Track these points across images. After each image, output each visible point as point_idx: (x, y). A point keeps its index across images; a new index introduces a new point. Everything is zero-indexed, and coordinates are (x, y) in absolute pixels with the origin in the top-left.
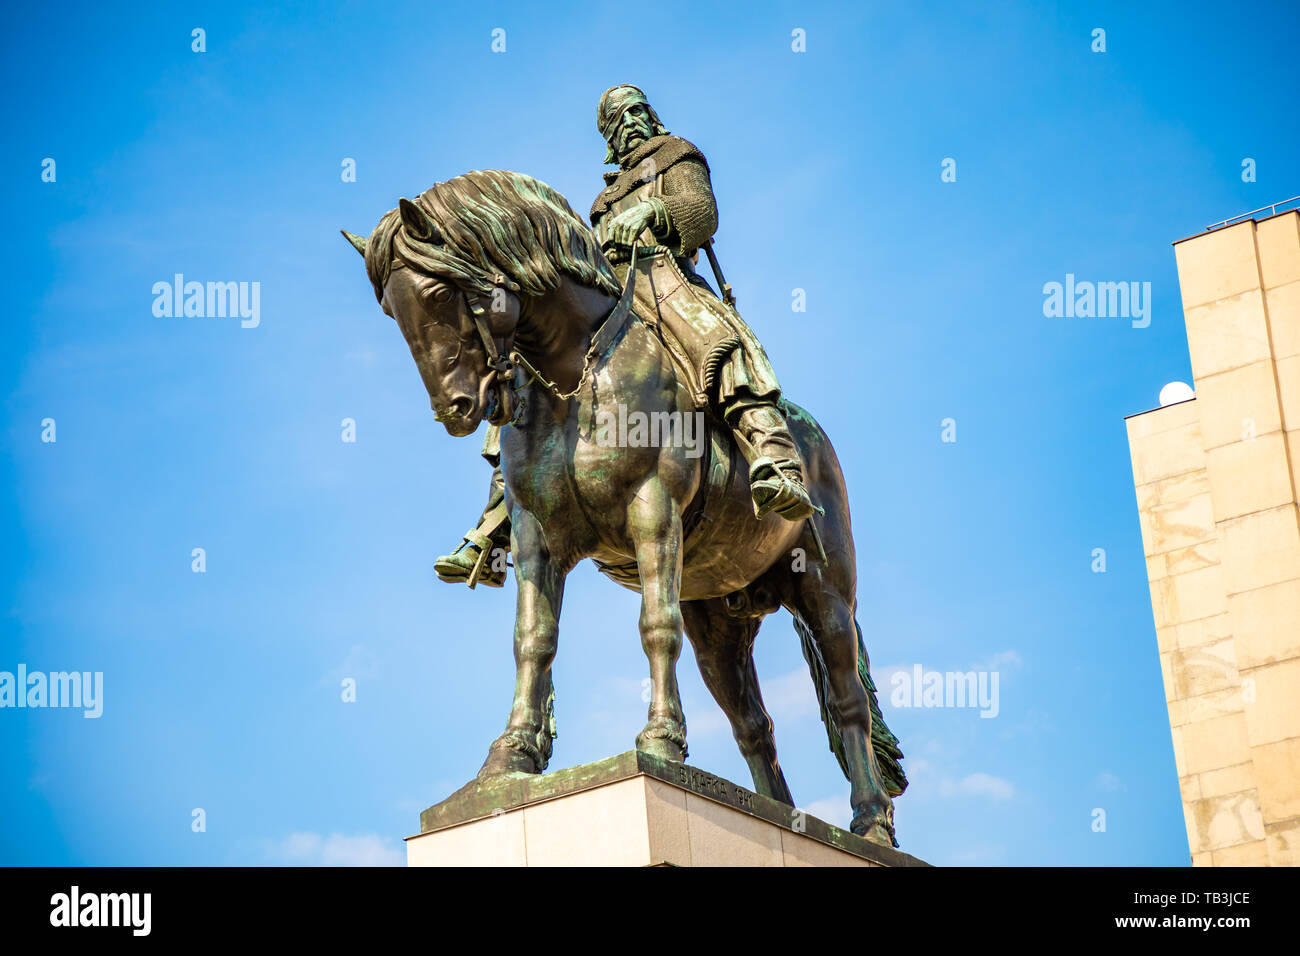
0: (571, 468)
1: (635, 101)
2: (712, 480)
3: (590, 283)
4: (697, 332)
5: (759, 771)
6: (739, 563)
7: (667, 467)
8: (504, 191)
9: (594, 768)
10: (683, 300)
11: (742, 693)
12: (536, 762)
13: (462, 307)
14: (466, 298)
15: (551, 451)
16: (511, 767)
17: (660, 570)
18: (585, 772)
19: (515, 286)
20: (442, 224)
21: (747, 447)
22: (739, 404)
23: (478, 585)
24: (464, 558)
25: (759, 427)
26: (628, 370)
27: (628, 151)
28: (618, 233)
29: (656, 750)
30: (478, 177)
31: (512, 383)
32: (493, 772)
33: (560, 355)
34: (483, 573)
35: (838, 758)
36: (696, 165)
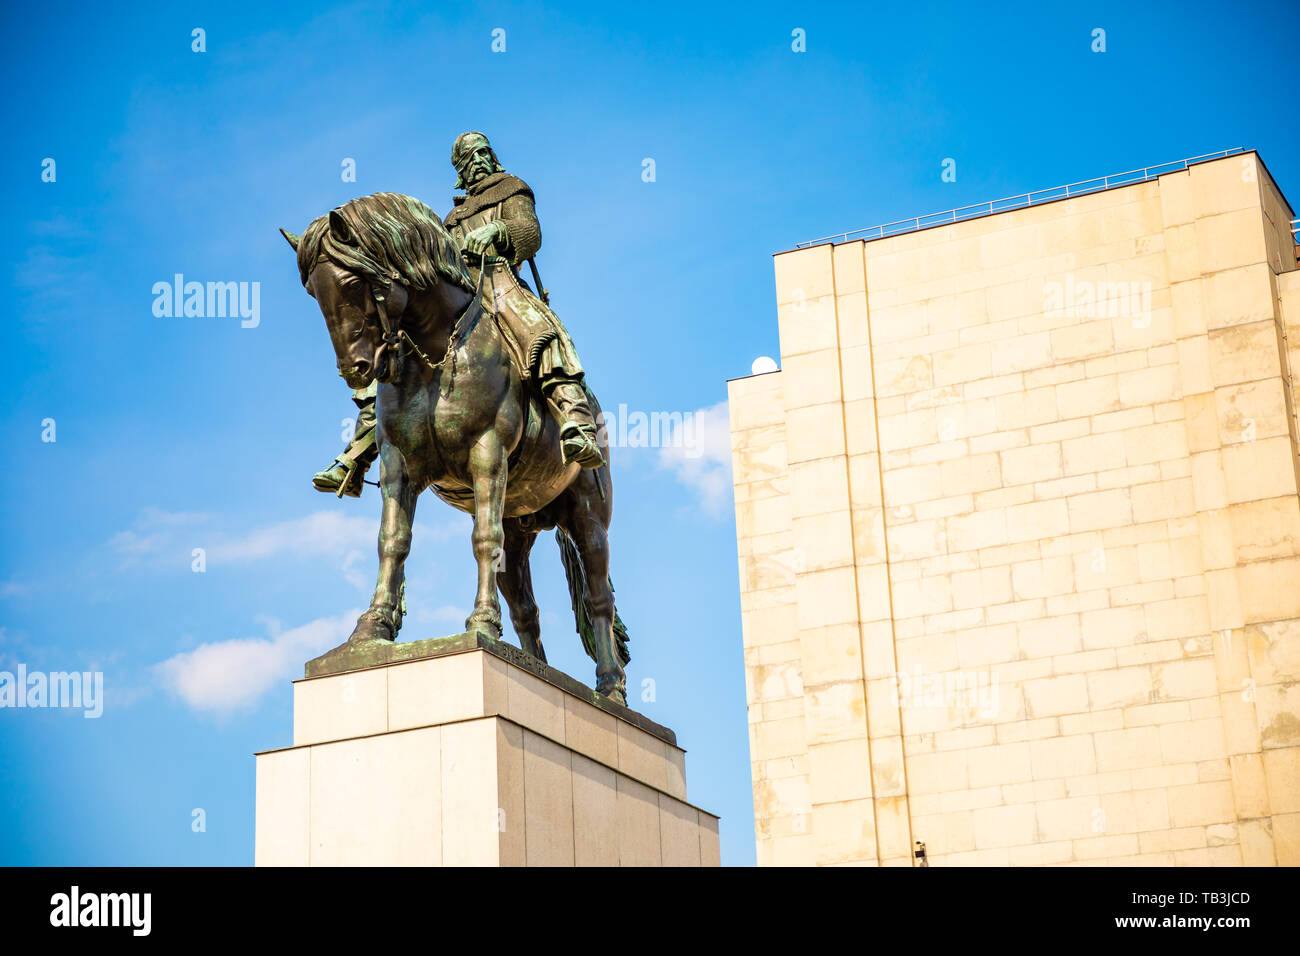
0: (433, 418)
1: (482, 145)
2: (528, 434)
3: (456, 283)
4: (525, 324)
5: (528, 644)
6: (538, 495)
7: (502, 423)
8: (402, 213)
9: (443, 641)
10: (515, 299)
11: (520, 586)
12: (392, 632)
13: (368, 294)
14: (371, 289)
15: (417, 404)
16: (375, 635)
17: (491, 498)
18: (436, 643)
19: (406, 281)
20: (357, 232)
21: (558, 412)
22: (554, 380)
23: (344, 496)
24: (335, 474)
25: (568, 399)
26: (480, 349)
27: (475, 181)
28: (471, 245)
29: (480, 628)
30: (383, 198)
31: (395, 353)
32: (362, 637)
33: (432, 333)
34: (348, 487)
35: (582, 638)
36: (528, 199)
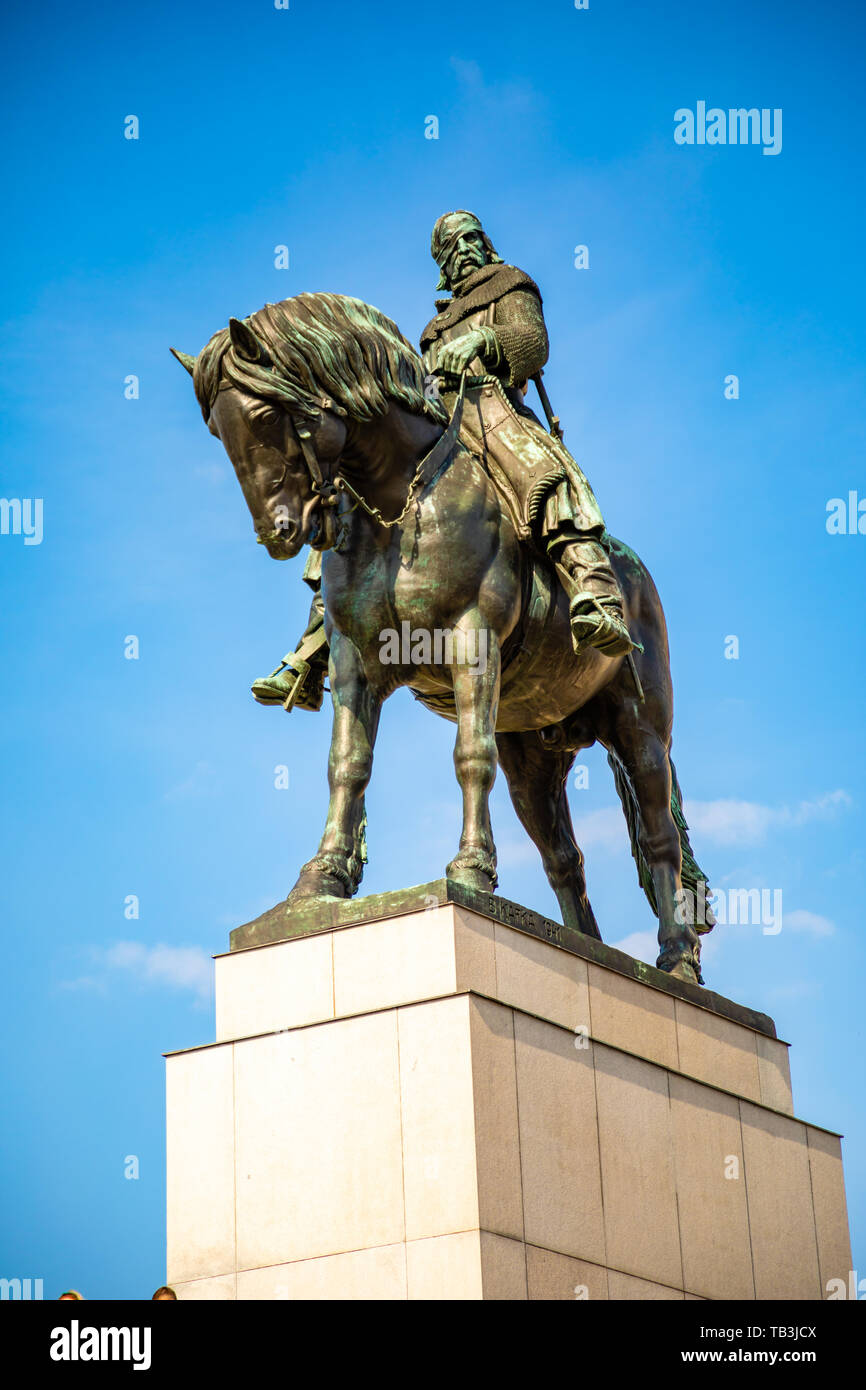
0: (392, 595)
1: (470, 227)
2: (533, 613)
3: (417, 410)
4: (522, 464)
5: (568, 904)
6: (556, 697)
7: (488, 599)
8: (335, 316)
9: (404, 895)
10: (510, 431)
11: (553, 825)
12: (346, 886)
13: (288, 430)
14: (293, 423)
15: (371, 579)
16: (321, 890)
17: (477, 701)
18: (395, 898)
19: (341, 411)
20: (271, 346)
21: (568, 582)
22: (562, 538)
23: (295, 708)
24: (281, 680)
25: (582, 562)
26: (453, 500)
27: (460, 278)
28: (447, 361)
29: (466, 879)
30: (309, 299)
31: (335, 509)
32: (303, 894)
33: (385, 482)
34: (300, 697)
35: (647, 893)
36: (529, 295)
